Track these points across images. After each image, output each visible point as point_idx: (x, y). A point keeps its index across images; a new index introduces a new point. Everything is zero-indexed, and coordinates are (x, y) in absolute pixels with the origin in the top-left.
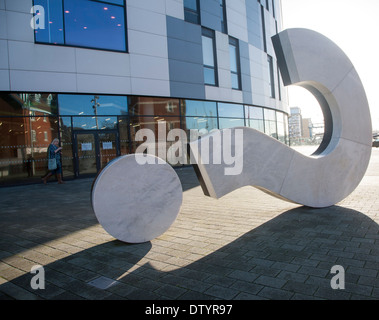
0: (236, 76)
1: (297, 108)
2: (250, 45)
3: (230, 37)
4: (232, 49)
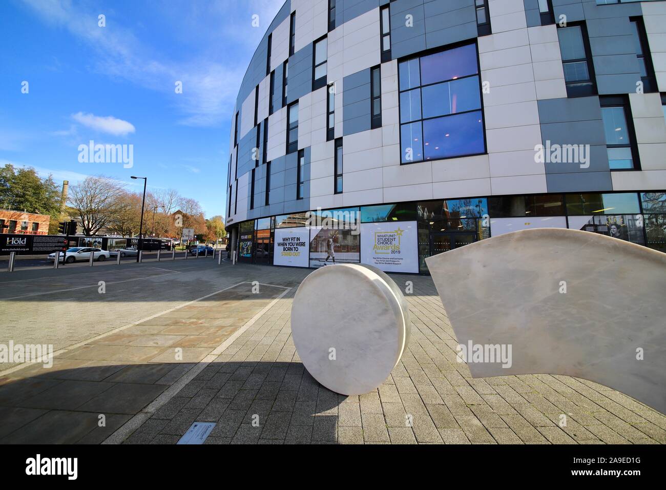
3: (663, 93)
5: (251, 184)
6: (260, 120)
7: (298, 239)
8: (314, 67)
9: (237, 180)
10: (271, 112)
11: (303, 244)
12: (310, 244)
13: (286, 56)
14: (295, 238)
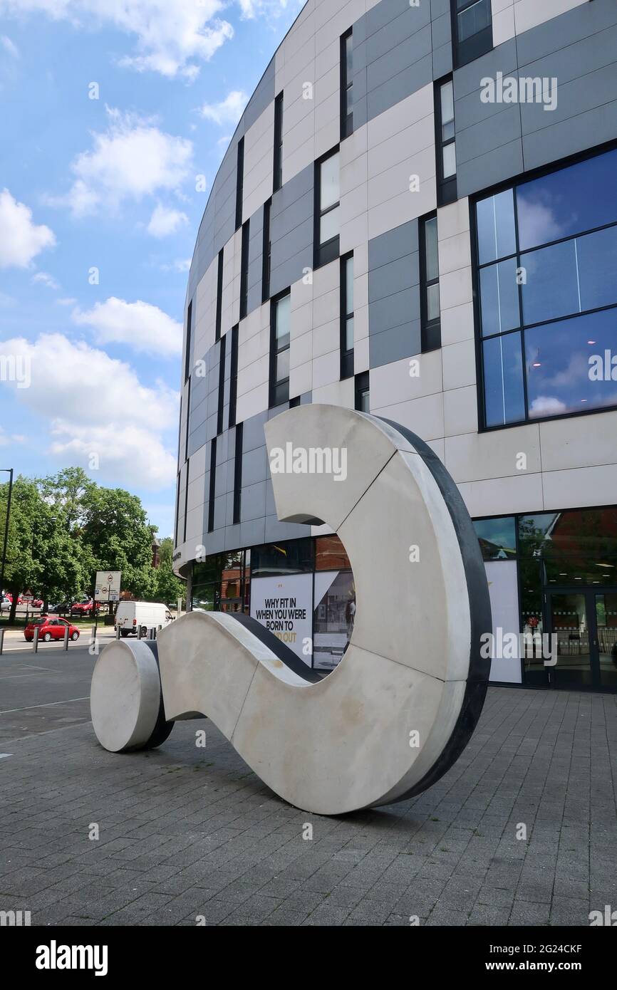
5: (209, 473)
6: (226, 329)
7: (293, 602)
8: (318, 214)
9: (187, 460)
10: (243, 314)
11: (301, 614)
12: (315, 613)
13: (268, 191)
14: (287, 599)
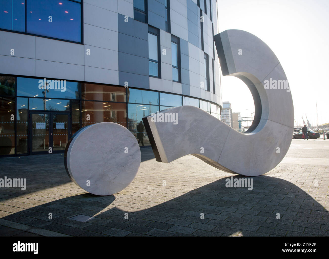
0: (176, 70)
1: (228, 103)
2: (189, 44)
3: (172, 35)
4: (174, 46)
